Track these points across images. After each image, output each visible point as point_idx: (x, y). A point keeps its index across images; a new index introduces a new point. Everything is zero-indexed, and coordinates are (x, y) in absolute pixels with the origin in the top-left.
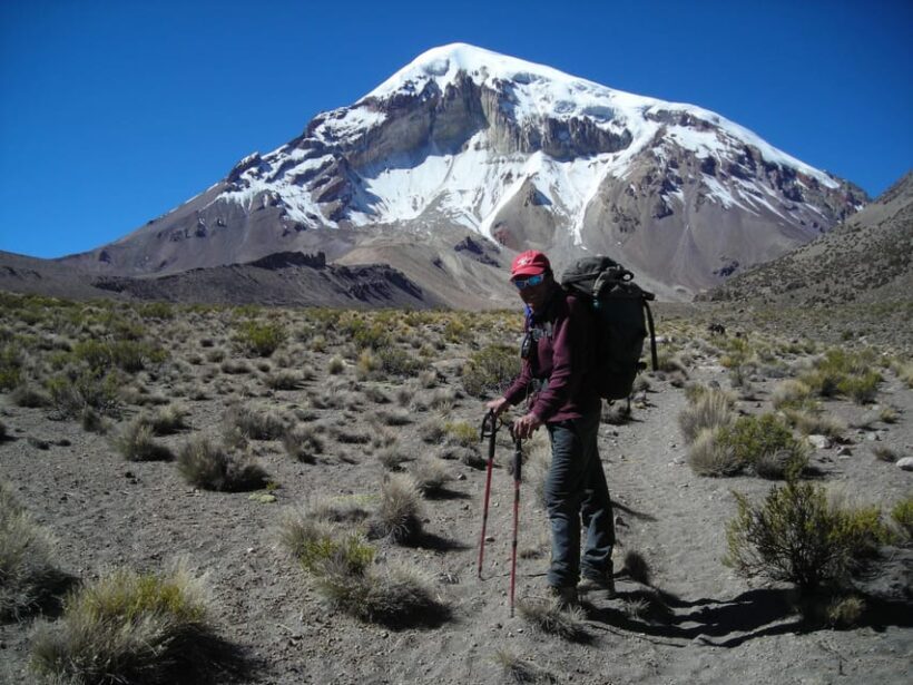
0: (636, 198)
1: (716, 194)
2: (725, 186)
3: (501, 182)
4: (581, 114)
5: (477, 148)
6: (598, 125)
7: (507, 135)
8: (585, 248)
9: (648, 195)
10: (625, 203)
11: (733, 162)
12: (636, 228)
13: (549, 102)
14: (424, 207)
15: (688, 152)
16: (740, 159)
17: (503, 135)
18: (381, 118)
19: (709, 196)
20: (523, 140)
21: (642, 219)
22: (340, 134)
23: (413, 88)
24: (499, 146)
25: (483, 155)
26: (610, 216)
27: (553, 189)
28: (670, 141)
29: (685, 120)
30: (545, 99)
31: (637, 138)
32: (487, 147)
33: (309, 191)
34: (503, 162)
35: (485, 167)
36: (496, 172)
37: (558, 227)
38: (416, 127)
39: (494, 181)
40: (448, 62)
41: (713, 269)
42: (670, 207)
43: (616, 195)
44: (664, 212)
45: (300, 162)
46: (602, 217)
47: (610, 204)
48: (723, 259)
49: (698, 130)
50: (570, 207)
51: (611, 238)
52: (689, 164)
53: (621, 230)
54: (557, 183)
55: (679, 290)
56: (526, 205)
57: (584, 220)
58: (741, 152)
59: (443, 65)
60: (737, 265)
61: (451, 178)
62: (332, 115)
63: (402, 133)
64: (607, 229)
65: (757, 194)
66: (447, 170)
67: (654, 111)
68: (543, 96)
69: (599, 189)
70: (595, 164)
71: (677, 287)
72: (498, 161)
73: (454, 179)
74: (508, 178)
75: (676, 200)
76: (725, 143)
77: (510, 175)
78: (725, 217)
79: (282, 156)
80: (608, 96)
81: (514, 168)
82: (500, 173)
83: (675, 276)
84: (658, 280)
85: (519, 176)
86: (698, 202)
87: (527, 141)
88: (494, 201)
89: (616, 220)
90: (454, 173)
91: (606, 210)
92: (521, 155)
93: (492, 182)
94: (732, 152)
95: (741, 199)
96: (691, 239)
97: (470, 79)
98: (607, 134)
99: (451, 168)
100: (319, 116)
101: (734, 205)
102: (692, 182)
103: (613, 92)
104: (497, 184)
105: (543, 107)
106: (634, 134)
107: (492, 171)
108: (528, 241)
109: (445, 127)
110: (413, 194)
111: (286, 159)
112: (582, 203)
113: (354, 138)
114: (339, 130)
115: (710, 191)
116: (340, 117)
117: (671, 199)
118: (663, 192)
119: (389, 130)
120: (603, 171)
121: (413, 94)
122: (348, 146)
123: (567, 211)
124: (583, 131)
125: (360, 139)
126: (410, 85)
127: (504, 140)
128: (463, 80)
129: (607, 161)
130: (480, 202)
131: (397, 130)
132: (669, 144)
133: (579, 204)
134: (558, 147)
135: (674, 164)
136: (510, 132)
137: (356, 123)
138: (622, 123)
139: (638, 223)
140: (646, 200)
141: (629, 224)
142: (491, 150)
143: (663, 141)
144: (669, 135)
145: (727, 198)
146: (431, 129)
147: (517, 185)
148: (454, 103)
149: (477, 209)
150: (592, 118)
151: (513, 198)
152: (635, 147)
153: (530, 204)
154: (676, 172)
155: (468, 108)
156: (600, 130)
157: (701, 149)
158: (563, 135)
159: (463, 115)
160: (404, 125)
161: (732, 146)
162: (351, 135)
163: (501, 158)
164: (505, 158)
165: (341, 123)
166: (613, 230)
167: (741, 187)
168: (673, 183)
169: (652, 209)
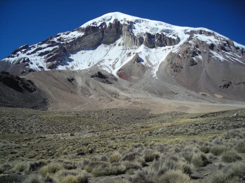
0: (181, 59)
1: (216, 56)
2: (219, 54)
3: (126, 56)
4: (160, 32)
5: (119, 45)
6: (167, 36)
7: (130, 39)
8: (157, 78)
9: (186, 57)
10: (176, 61)
11: (222, 45)
12: (181, 70)
13: (148, 28)
14: (93, 65)
15: (203, 42)
16: (225, 44)
17: (129, 40)
18: (82, 34)
19: (213, 57)
20: (137, 41)
21: (184, 66)
22: (65, 40)
23: (96, 24)
24: (128, 44)
25: (121, 47)
26: (169, 66)
27: (147, 58)
28: (196, 39)
29: (201, 32)
30: (147, 28)
31: (182, 40)
32: (123, 45)
33: (44, 58)
34: (128, 49)
35: (121, 51)
36: (125, 53)
37: (147, 71)
38: (96, 38)
39: (124, 56)
40: (111, 17)
41: (219, 85)
42: (196, 62)
43: (173, 58)
44: (193, 63)
45: (44, 48)
46: (166, 67)
47: (170, 61)
48: (223, 81)
49: (206, 36)
50: (153, 63)
51: (170, 74)
52: (204, 47)
53: (175, 71)
54: (149, 55)
55: (203, 94)
56: (134, 63)
57: (158, 68)
58: (225, 42)
59: (110, 18)
60: (231, 83)
61: (107, 56)
62: (64, 34)
63: (90, 40)
64: (168, 71)
65: (233, 57)
66: (106, 53)
67: (189, 31)
68: (146, 27)
69: (166, 58)
70: (165, 50)
71: (201, 93)
72: (126, 49)
73: (108, 56)
74: (129, 54)
75: (199, 60)
76: (218, 39)
77: (130, 53)
78: (221, 64)
79: (38, 46)
80: (171, 27)
81: (132, 51)
82: (127, 53)
83: (200, 88)
84: (192, 90)
85: (134, 53)
86: (208, 59)
87: (138, 41)
88: (122, 62)
89: (172, 67)
90: (109, 54)
91: (168, 64)
92: (136, 46)
93: (123, 56)
94: (221, 42)
95: (227, 58)
96: (206, 73)
97: (119, 22)
98: (170, 39)
99: (108, 52)
100: (59, 34)
101: (224, 60)
102: (205, 53)
103: (173, 26)
104: (125, 57)
105: (145, 30)
106: (181, 38)
107: (123, 53)
108: (132, 76)
109: (108, 38)
110: (90, 61)
111: (39, 47)
112: (158, 63)
113: (70, 41)
114: (65, 38)
115: (213, 55)
116: (67, 34)
117: (197, 59)
118: (193, 56)
119: (85, 39)
120: (168, 52)
121: (96, 26)
122: (67, 44)
123: (152, 65)
124: (161, 38)
125: (72, 41)
126: (95, 23)
127: (130, 41)
128: (116, 22)
129: (170, 48)
130: (116, 63)
131: (89, 39)
132: (195, 40)
133: (157, 63)
134: (151, 43)
135: (197, 46)
136: (132, 38)
137: (73, 36)
138: (176, 35)
139: (182, 68)
140: (186, 60)
141: (178, 69)
142: (125, 46)
143: (192, 39)
144: (195, 37)
145: (221, 58)
146: (102, 39)
147: (132, 56)
148: (112, 29)
149: (114, 65)
150: (164, 33)
151: (130, 61)
152: (181, 43)
153: (136, 63)
154: (198, 49)
155: (117, 32)
156: (167, 37)
157: (208, 41)
158: (153, 39)
159: (115, 34)
160: (91, 37)
161: (221, 40)
162: (69, 40)
163: (128, 48)
164: (129, 48)
165: (67, 36)
166: (171, 72)
167: (227, 54)
168: (197, 53)
169: (188, 62)
